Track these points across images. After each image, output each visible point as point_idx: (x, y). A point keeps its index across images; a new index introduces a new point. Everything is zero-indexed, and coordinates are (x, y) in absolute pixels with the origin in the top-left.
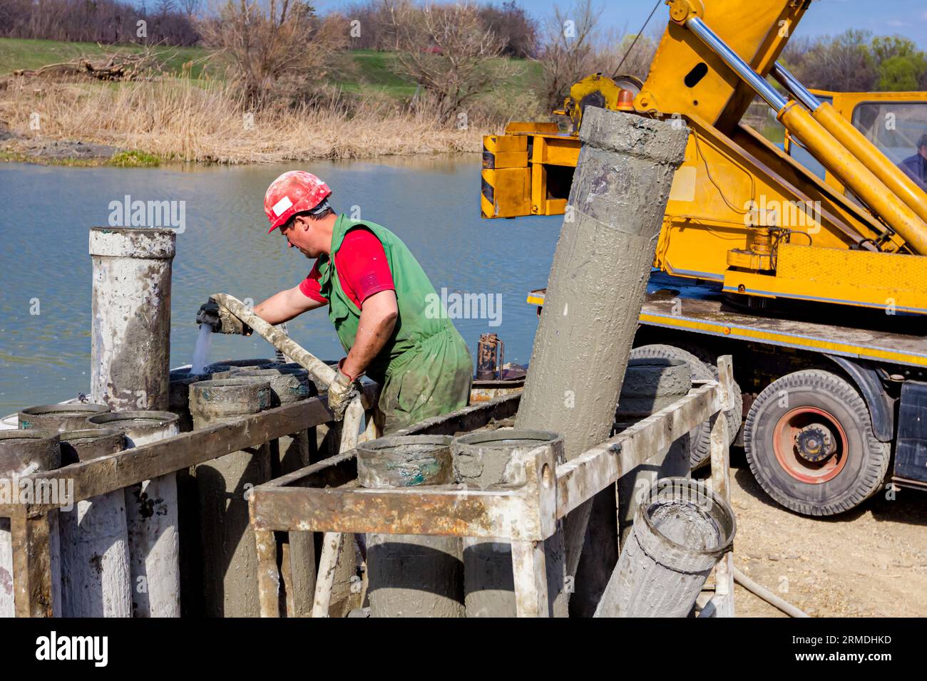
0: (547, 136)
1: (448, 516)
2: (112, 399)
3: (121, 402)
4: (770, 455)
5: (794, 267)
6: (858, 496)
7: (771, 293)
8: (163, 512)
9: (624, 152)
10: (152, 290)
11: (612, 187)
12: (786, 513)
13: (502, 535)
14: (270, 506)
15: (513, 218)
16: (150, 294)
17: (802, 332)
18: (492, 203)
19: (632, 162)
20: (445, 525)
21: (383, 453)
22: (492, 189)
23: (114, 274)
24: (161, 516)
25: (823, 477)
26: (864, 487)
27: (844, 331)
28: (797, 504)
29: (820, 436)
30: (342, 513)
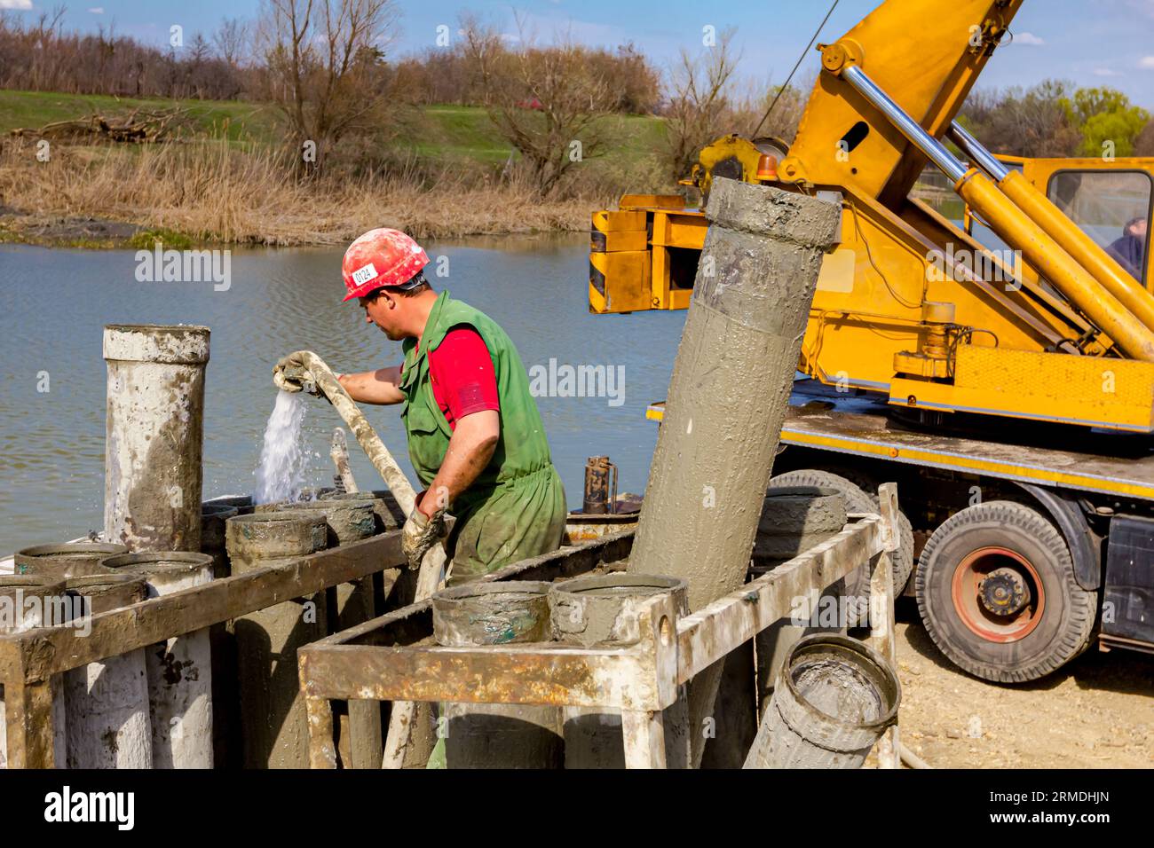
0: (670, 212)
1: (544, 680)
2: (132, 537)
3: (141, 541)
4: (947, 607)
5: (976, 373)
6: (1057, 657)
7: (947, 406)
8: (193, 677)
9: (761, 233)
10: (180, 403)
11: (746, 275)
12: (968, 680)
13: (611, 705)
14: (324, 668)
15: (629, 313)
16: (178, 407)
17: (986, 454)
18: (603, 294)
19: (770, 245)
20: (541, 692)
21: (464, 604)
22: (603, 277)
23: (135, 382)
24: (191, 682)
25: (1014, 635)
26: (1064, 647)
27: (1039, 452)
28: (982, 668)
29: (1010, 584)
30: (413, 677)
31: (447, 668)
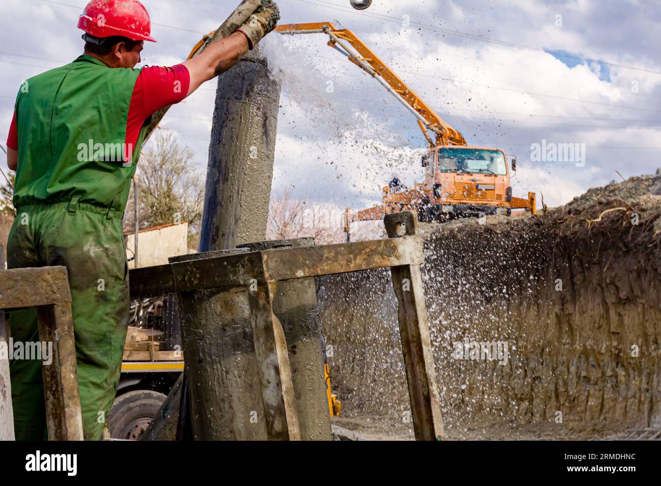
31: (337, 253)
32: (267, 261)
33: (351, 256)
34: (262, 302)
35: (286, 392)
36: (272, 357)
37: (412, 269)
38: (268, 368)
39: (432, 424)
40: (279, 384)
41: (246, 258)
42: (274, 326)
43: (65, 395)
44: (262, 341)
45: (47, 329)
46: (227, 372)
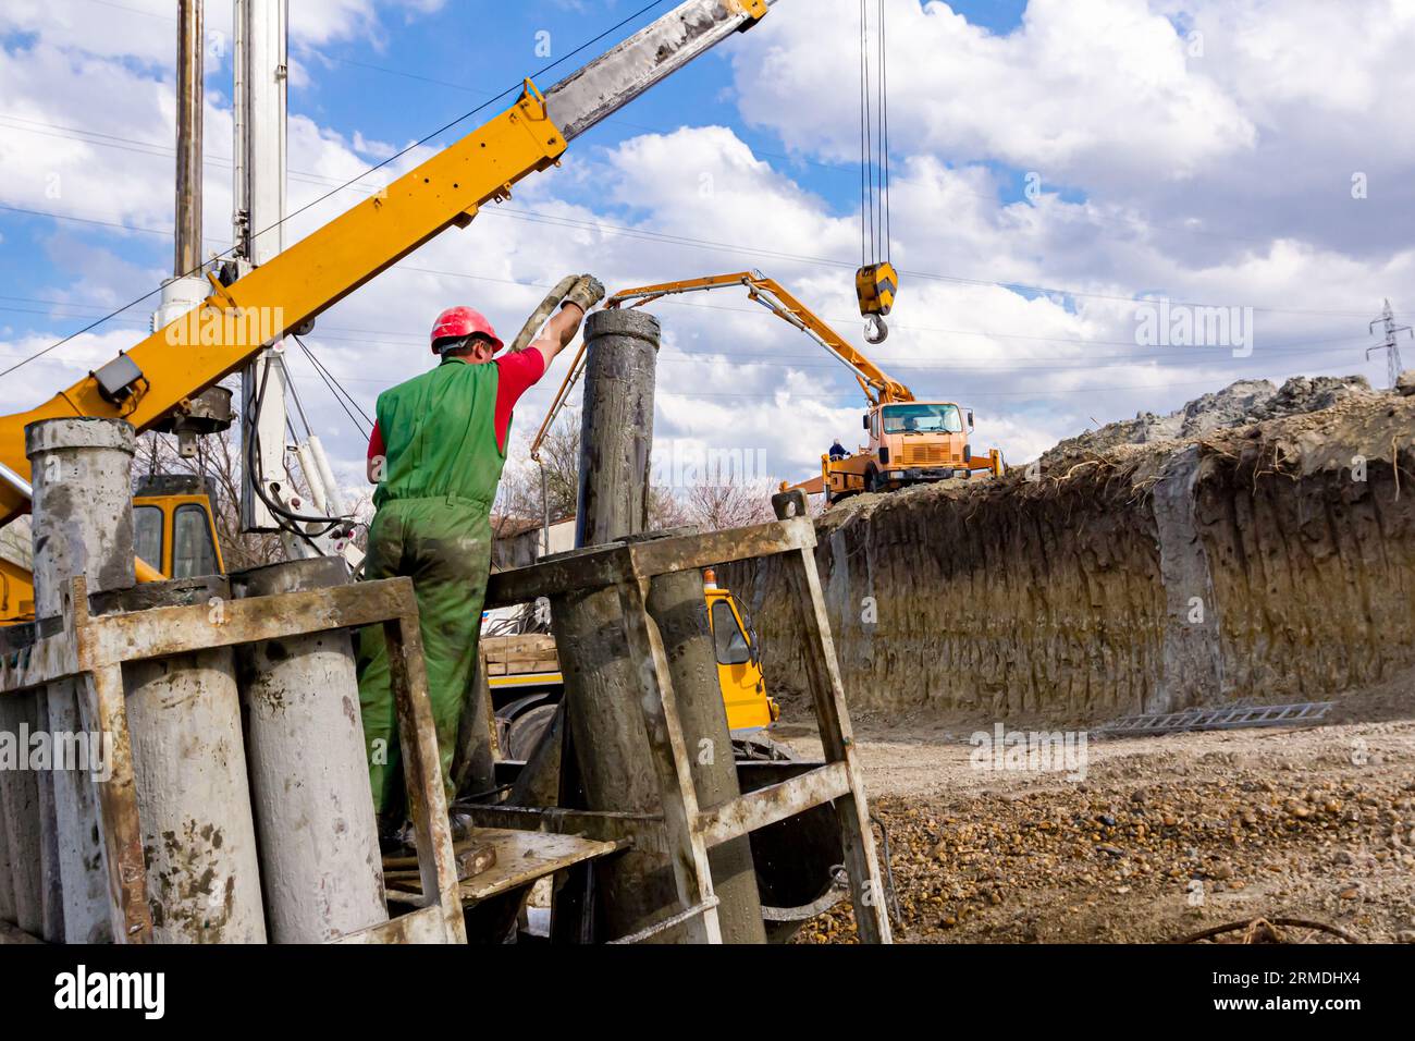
31: (716, 542)
32: (635, 557)
33: (733, 544)
34: (633, 601)
35: (666, 698)
36: (648, 660)
37: (803, 552)
38: (644, 673)
39: (838, 725)
40: (657, 690)
41: (614, 554)
42: (648, 627)
43: (417, 716)
44: (636, 643)
45: (396, 645)
46: (607, 680)
